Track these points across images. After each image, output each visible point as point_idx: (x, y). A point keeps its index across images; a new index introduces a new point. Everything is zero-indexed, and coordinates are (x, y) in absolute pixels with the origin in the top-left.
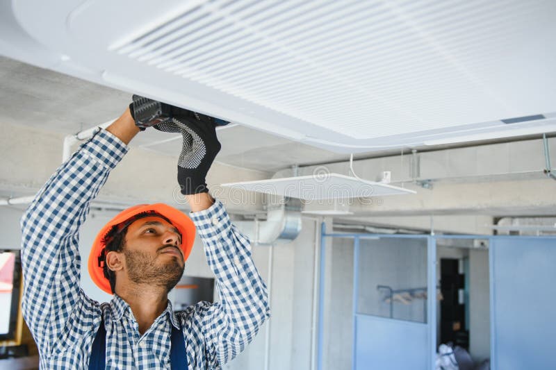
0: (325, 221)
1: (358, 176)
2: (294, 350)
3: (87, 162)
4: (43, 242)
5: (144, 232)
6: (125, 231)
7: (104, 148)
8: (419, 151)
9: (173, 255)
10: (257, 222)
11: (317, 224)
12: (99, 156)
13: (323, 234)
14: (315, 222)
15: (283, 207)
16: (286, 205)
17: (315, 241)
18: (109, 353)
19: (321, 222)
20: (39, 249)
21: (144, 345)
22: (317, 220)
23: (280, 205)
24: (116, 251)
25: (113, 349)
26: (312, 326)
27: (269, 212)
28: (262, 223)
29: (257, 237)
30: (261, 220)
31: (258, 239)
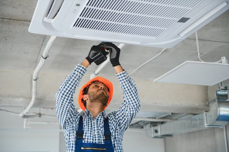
3: (77, 75)
4: (65, 100)
5: (94, 86)
6: (88, 88)
7: (81, 70)
9: (102, 91)
12: (80, 73)
15: (217, 100)
18: (84, 123)
20: (64, 102)
21: (95, 122)
23: (215, 100)
24: (86, 94)
25: (85, 122)
27: (210, 105)
28: (207, 113)
29: (205, 122)
30: (207, 111)
31: (207, 123)
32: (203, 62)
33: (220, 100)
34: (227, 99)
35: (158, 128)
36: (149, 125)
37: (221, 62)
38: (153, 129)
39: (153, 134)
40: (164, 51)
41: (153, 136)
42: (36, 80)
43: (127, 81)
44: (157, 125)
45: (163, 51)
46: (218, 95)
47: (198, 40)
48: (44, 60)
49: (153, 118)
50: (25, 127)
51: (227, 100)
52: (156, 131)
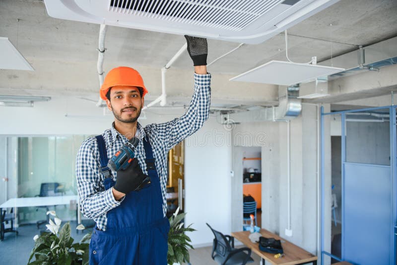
0: (323, 105)
1: (292, 61)
2: (304, 185)
8: (364, 46)
10: (274, 108)
11: (318, 108)
13: (322, 114)
14: (317, 107)
15: (287, 97)
16: (289, 95)
17: (317, 119)
19: (321, 106)
22: (318, 105)
23: (285, 96)
26: (317, 171)
27: (280, 101)
28: (276, 108)
29: (274, 116)
30: (276, 106)
31: (275, 117)
32: (291, 62)
33: (291, 97)
34: (298, 96)
35: (228, 116)
36: (219, 113)
37: (311, 64)
38: (223, 116)
39: (222, 121)
40: (243, 45)
41: (222, 123)
42: (102, 74)
43: (206, 88)
44: (226, 114)
45: (241, 45)
46: (289, 91)
47: (288, 34)
48: (102, 54)
49: (223, 107)
50: (104, 114)
51: (298, 98)
52: (226, 119)
